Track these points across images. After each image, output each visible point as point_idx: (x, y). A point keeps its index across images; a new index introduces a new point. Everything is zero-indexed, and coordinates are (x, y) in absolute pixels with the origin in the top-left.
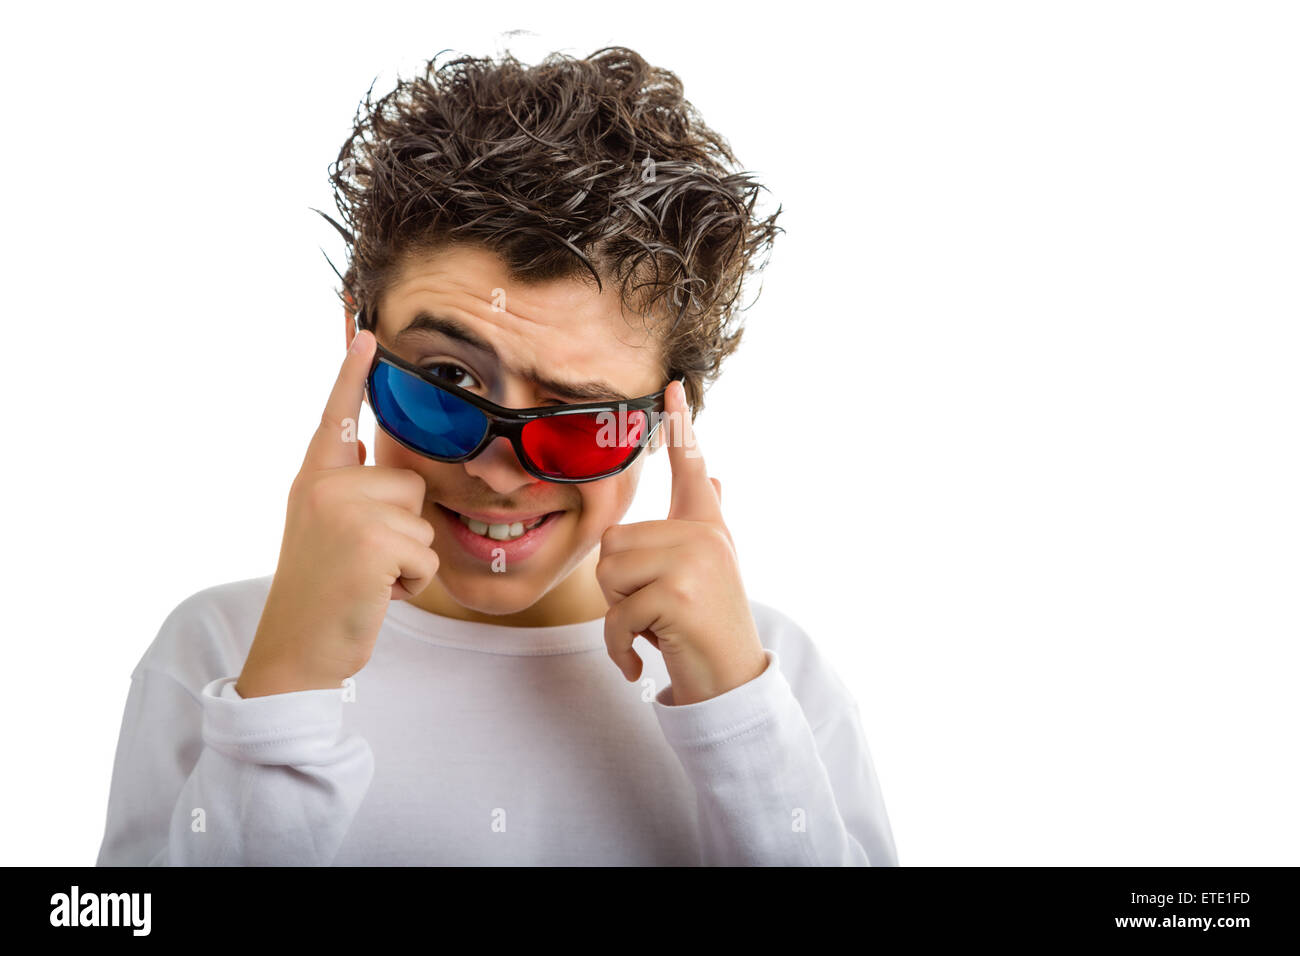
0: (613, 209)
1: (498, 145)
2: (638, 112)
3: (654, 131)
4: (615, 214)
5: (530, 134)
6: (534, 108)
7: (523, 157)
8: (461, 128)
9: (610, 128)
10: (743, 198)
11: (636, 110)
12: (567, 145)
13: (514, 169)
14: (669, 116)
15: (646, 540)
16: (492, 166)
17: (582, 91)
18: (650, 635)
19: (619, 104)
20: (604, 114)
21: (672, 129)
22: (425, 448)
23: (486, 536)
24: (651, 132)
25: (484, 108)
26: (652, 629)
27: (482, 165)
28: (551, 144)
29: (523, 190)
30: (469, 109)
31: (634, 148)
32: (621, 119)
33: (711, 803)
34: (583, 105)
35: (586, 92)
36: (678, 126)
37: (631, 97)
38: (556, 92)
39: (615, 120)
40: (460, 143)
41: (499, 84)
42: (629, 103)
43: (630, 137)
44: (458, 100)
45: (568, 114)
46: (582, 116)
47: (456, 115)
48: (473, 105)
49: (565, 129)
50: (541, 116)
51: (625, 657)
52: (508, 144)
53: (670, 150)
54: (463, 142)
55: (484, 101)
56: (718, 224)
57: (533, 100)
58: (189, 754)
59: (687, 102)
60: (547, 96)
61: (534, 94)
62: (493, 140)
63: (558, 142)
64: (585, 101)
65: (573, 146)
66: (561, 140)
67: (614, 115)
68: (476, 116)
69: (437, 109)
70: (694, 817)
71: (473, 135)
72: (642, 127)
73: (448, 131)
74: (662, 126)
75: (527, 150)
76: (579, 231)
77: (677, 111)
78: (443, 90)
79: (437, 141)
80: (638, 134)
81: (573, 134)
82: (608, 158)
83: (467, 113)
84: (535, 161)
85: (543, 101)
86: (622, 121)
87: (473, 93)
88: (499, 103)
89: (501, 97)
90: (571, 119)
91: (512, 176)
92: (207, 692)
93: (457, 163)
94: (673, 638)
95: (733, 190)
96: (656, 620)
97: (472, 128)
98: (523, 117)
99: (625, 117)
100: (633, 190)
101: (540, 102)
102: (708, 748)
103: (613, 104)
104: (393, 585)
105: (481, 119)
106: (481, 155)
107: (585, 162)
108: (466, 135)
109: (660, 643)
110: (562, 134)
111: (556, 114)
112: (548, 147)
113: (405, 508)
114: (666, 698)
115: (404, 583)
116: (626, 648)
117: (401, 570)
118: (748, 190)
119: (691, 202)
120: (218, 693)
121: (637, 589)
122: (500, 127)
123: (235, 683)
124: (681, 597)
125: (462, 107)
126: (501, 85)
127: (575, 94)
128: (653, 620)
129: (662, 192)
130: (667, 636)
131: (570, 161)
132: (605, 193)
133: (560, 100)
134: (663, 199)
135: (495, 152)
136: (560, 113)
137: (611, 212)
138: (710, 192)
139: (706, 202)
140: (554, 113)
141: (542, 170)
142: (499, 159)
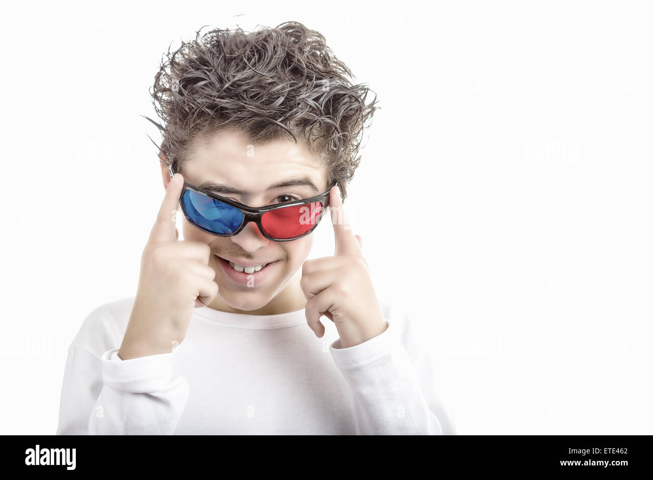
0: (299, 104)
1: (238, 75)
2: (306, 54)
3: (314, 64)
4: (299, 106)
5: (254, 69)
6: (254, 55)
7: (251, 81)
8: (218, 66)
9: (293, 64)
10: (361, 96)
11: (304, 54)
12: (273, 74)
13: (247, 87)
14: (320, 54)
15: (325, 267)
16: (236, 86)
17: (278, 45)
18: (328, 314)
19: (297, 51)
20: (289, 57)
21: (322, 62)
22: (211, 230)
23: (244, 272)
24: (313, 64)
25: (229, 56)
26: (329, 311)
27: (231, 85)
28: (264, 74)
29: (251, 98)
30: (221, 56)
31: (306, 74)
32: (298, 59)
33: (360, 397)
34: (279, 53)
35: (279, 45)
36: (325, 60)
37: (301, 47)
38: (265, 47)
39: (295, 60)
40: (218, 74)
41: (235, 42)
42: (301, 50)
43: (304, 69)
44: (215, 52)
45: (272, 58)
46: (279, 58)
47: (215, 60)
48: (223, 54)
49: (271, 65)
50: (258, 59)
51: (316, 325)
52: (243, 74)
53: (323, 74)
54: (220, 74)
55: (228, 51)
56: (349, 109)
57: (253, 51)
58: (96, 389)
59: (328, 47)
60: (261, 48)
61: (254, 48)
62: (234, 73)
63: (267, 72)
64: (280, 50)
65: (275, 74)
66: (270, 71)
67: (294, 57)
68: (225, 60)
69: (205, 57)
70: (352, 406)
71: (224, 70)
72: (308, 62)
73: (211, 68)
74: (317, 61)
75: (252, 77)
76: (282, 116)
77: (324, 52)
78: (206, 46)
79: (206, 74)
80: (307, 66)
81: (275, 67)
82: (294, 80)
83: (220, 58)
84: (256, 82)
85: (258, 51)
86: (298, 60)
87: (222, 48)
88: (236, 53)
89: (237, 50)
90: (273, 60)
91: (245, 91)
92: (104, 357)
93: (218, 85)
94: (340, 314)
95: (356, 92)
96: (331, 306)
97: (224, 66)
98: (249, 59)
99: (299, 58)
100: (308, 95)
101: (257, 52)
102: (358, 369)
103: (294, 52)
104: (196, 300)
105: (228, 61)
106: (229, 81)
107: (282, 82)
108: (221, 70)
109: (333, 317)
110: (269, 68)
111: (266, 58)
112: (263, 75)
113: (200, 261)
114: (337, 345)
115: (201, 299)
116: (317, 321)
117: (200, 293)
118: (363, 92)
119: (336, 99)
120: (110, 359)
121: (321, 291)
122: (237, 65)
123: (118, 352)
124: (343, 294)
125: (218, 55)
126: (236, 43)
127: (274, 47)
128: (330, 306)
129: (322, 95)
130: (337, 314)
131: (274, 82)
132: (294, 97)
133: (267, 50)
134: (322, 98)
135: (236, 79)
136: (268, 58)
137: (298, 106)
138: (345, 94)
139: (343, 99)
140: (265, 58)
141: (261, 87)
142: (238, 82)
